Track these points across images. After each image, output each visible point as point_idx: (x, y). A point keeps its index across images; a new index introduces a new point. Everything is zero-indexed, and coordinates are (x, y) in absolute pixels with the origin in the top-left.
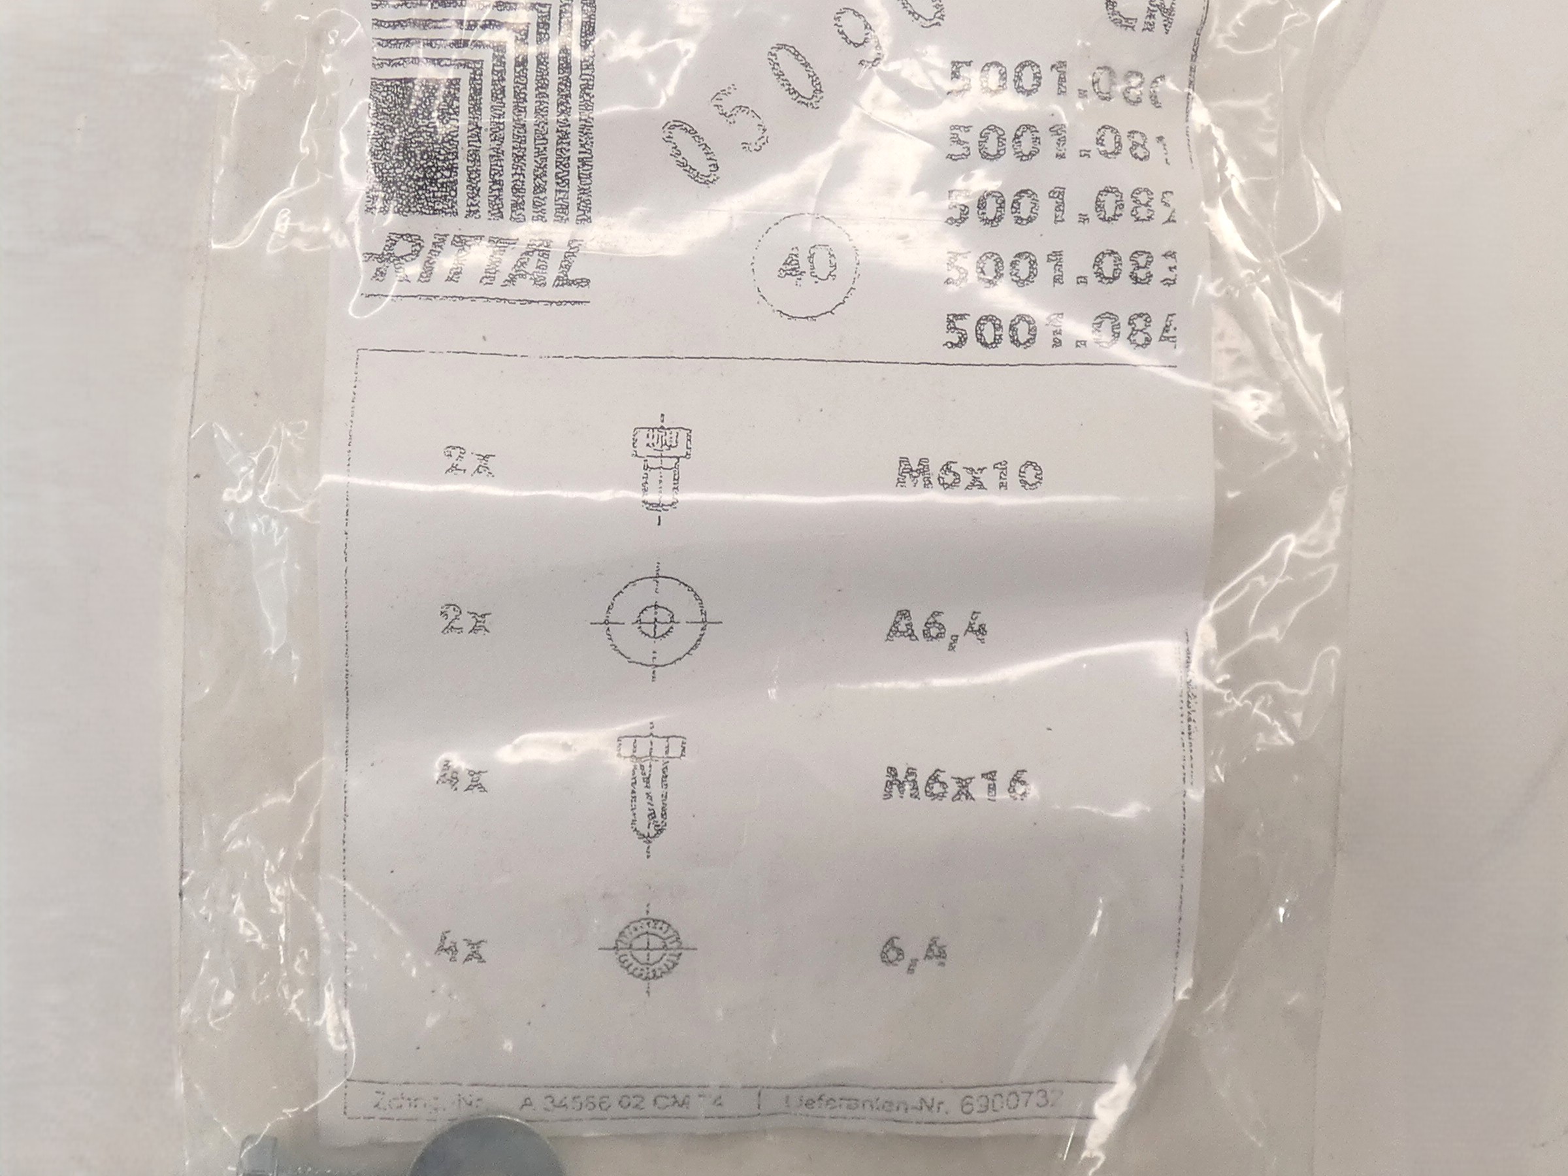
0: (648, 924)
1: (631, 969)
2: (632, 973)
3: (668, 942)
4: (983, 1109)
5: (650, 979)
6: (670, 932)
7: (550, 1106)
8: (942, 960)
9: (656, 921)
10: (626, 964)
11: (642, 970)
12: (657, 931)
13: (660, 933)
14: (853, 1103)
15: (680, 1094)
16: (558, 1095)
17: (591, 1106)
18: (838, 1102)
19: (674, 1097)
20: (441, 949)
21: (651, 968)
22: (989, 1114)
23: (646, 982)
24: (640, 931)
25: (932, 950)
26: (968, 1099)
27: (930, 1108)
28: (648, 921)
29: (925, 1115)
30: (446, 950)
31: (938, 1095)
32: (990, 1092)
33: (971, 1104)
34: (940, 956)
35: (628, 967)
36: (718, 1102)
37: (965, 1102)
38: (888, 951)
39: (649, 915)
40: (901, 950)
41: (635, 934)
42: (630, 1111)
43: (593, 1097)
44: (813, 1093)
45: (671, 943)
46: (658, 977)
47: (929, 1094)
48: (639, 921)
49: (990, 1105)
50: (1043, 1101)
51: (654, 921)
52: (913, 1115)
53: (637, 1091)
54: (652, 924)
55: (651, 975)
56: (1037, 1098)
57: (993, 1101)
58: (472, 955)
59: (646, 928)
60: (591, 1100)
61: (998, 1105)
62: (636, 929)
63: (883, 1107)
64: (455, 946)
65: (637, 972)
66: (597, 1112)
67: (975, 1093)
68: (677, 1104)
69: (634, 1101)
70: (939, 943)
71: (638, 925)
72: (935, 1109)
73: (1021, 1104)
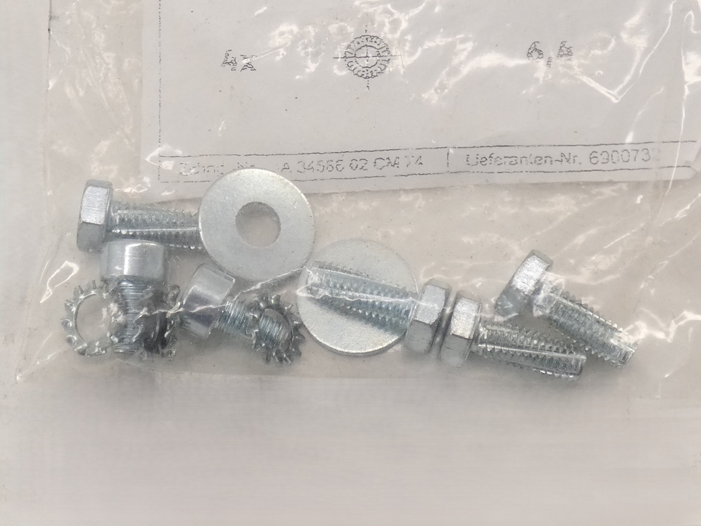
0: (367, 39)
1: (356, 72)
2: (357, 74)
3: (380, 51)
4: (605, 161)
5: (369, 78)
6: (382, 45)
7: (302, 169)
8: (569, 57)
9: (372, 37)
10: (352, 69)
11: (363, 71)
12: (373, 44)
13: (375, 45)
14: (514, 161)
15: (393, 156)
16: (308, 159)
17: (330, 168)
18: (504, 160)
19: (388, 158)
20: (226, 63)
21: (370, 70)
22: (610, 166)
23: (366, 80)
24: (362, 44)
25: (562, 51)
26: (594, 153)
27: (568, 161)
28: (367, 37)
29: (565, 166)
30: (229, 63)
31: (574, 151)
32: (609, 149)
33: (596, 157)
34: (568, 54)
35: (354, 69)
36: (419, 161)
37: (592, 156)
38: (532, 52)
39: (368, 34)
40: (541, 51)
41: (358, 46)
42: (358, 173)
43: (332, 161)
44: (486, 153)
45: (383, 52)
46: (375, 76)
47: (566, 150)
48: (361, 37)
49: (610, 158)
50: (646, 158)
51: (371, 37)
52: (557, 166)
53: (362, 155)
54: (369, 39)
55: (370, 75)
56: (642, 155)
57: (612, 156)
58: (247, 66)
59: (366, 43)
60: (330, 163)
61: (615, 159)
62: (359, 43)
63: (535, 161)
64: (235, 60)
65: (360, 74)
66: (335, 174)
67: (599, 149)
68: (390, 164)
69: (361, 164)
70: (567, 45)
71: (359, 40)
72: (571, 161)
73: (632, 158)
